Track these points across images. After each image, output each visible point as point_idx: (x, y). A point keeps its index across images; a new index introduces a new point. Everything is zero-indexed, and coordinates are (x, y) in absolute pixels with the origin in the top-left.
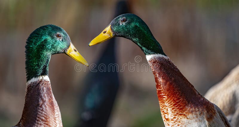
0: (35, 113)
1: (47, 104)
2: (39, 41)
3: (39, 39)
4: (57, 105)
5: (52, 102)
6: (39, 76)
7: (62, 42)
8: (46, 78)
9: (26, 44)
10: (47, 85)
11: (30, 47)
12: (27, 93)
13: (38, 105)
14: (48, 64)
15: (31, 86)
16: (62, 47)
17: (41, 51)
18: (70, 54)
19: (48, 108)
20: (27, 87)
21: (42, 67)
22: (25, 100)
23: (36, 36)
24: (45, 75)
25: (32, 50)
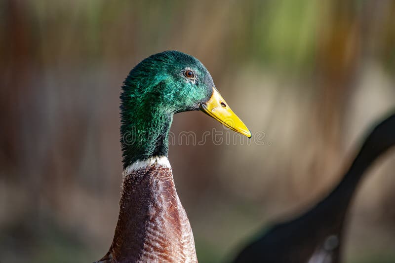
0: (141, 235)
1: (165, 216)
2: (149, 84)
3: (148, 81)
4: (186, 217)
5: (176, 211)
6: (150, 157)
7: (196, 86)
8: (164, 161)
9: (123, 92)
10: (166, 176)
11: (130, 97)
12: (125, 193)
13: (147, 217)
14: (167, 133)
15: (132, 179)
16: (196, 97)
17: (153, 105)
18: (213, 112)
19: (167, 224)
20: (124, 180)
21: (155, 138)
22: (121, 207)
23: (142, 75)
24: (161, 155)
25: (134, 104)
